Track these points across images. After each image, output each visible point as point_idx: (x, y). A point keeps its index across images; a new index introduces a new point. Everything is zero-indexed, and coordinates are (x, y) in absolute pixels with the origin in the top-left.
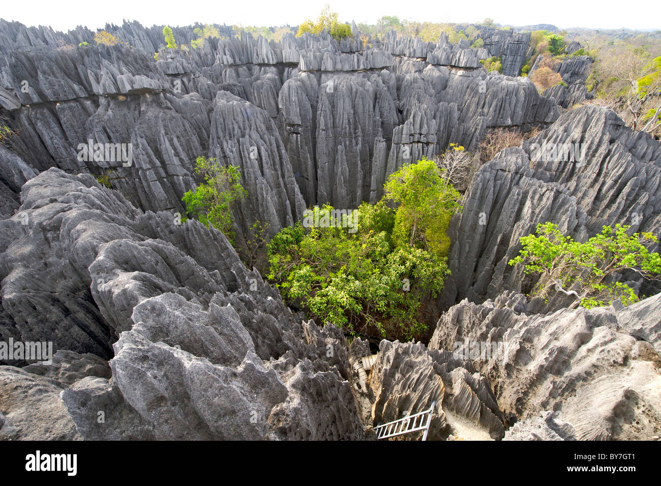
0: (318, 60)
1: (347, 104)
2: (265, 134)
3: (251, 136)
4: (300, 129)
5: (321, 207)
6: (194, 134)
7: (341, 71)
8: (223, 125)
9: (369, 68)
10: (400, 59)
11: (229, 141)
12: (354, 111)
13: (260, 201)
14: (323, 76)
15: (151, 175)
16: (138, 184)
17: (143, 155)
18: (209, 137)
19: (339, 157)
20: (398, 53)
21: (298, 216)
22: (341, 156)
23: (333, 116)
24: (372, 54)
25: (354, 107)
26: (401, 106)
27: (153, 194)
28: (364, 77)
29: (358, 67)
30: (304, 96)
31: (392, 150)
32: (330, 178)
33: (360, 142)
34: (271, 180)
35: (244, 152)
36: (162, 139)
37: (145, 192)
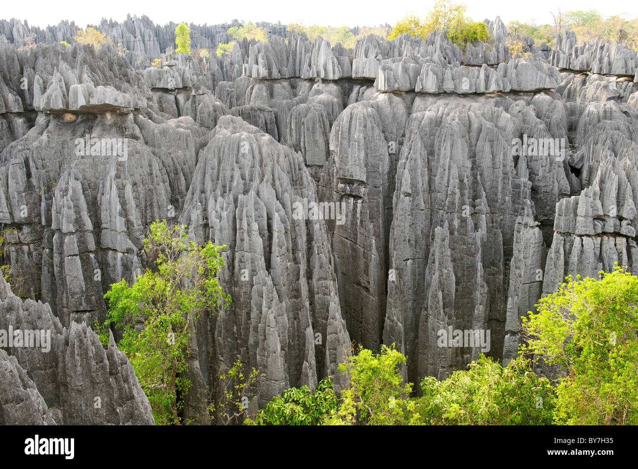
0: (411, 74)
1: (460, 150)
2: (286, 191)
3: (261, 193)
4: (363, 189)
5: (377, 352)
6: (164, 182)
7: (453, 94)
8: (216, 171)
9: (508, 90)
10: (583, 77)
11: (220, 199)
12: (474, 163)
13: (253, 321)
14: (418, 101)
15: (71, 244)
16: (45, 257)
17: (69, 208)
18: (187, 189)
19: (436, 248)
20: (577, 68)
21: (330, 366)
22: (441, 249)
23: (430, 170)
24: (516, 67)
25: (473, 156)
26: (576, 161)
27: (63, 280)
28: (497, 104)
29: (487, 88)
30: (377, 131)
31: (553, 246)
32: (416, 293)
33: (483, 224)
34: (282, 280)
35: (241, 220)
36: (108, 184)
37: (53, 275)
